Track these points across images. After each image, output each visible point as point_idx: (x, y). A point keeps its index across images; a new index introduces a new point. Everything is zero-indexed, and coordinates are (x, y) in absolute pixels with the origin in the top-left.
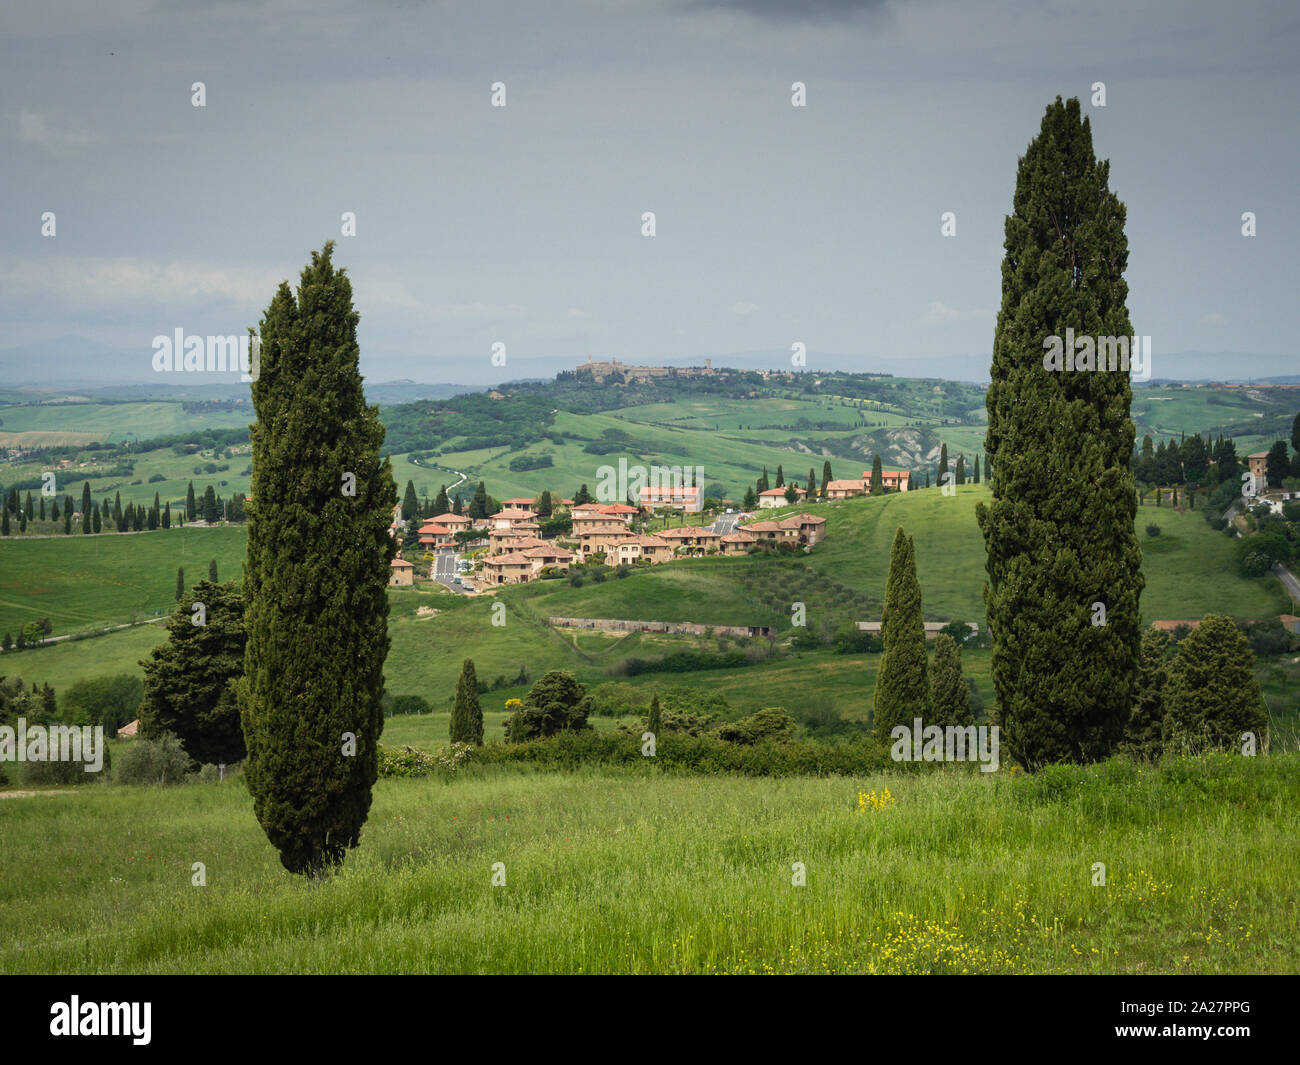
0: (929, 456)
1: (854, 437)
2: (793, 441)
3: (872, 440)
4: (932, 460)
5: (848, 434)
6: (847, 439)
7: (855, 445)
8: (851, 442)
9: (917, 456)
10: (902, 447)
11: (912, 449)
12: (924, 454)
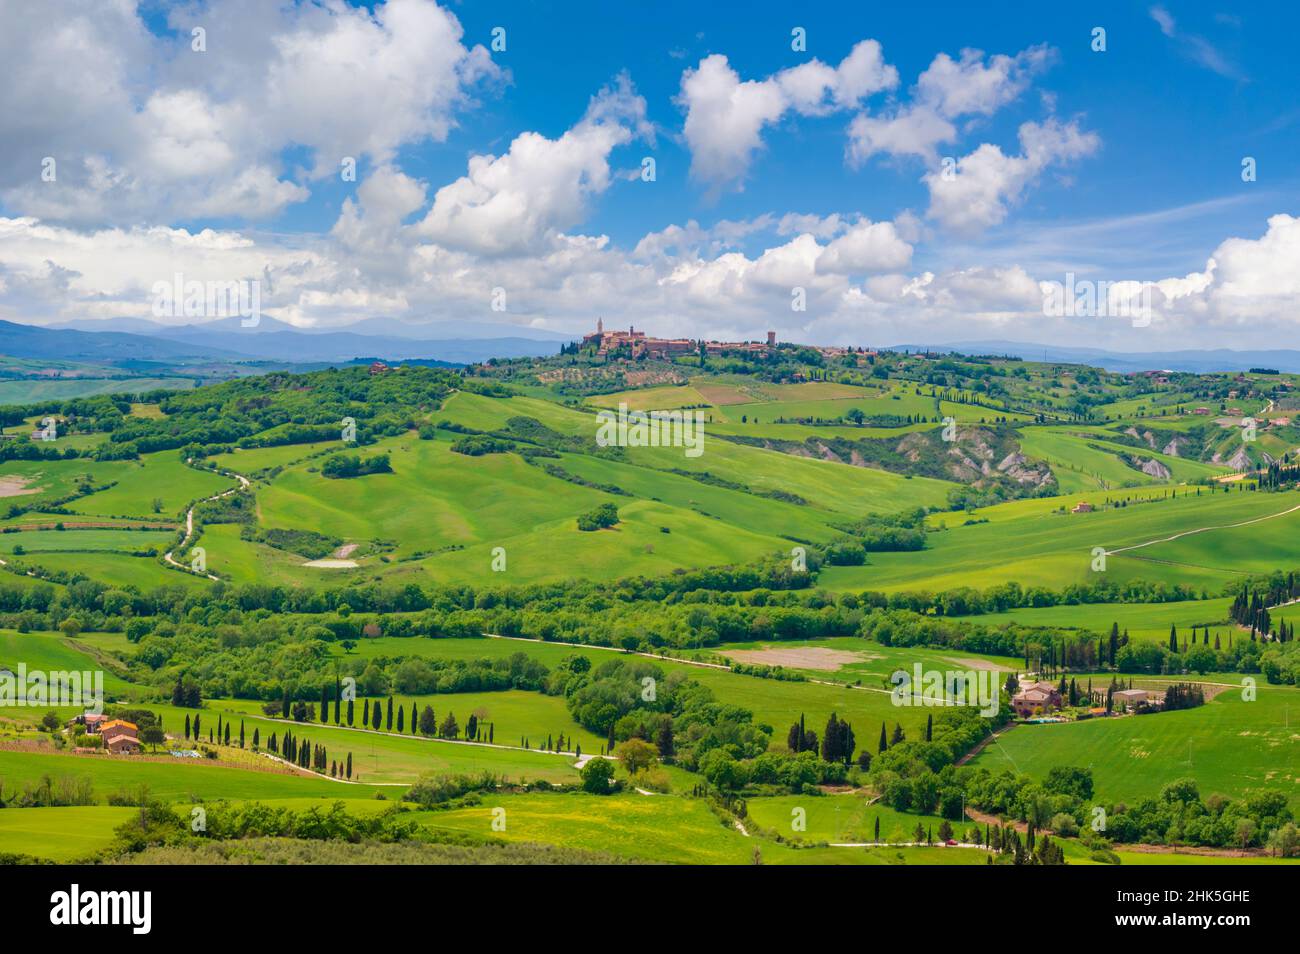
0: (1001, 467)
1: (901, 438)
2: (812, 441)
3: (926, 442)
4: (1004, 471)
5: (896, 432)
6: (890, 440)
7: (901, 448)
8: (898, 444)
9: (986, 467)
10: (966, 452)
11: (980, 456)
12: (994, 464)
